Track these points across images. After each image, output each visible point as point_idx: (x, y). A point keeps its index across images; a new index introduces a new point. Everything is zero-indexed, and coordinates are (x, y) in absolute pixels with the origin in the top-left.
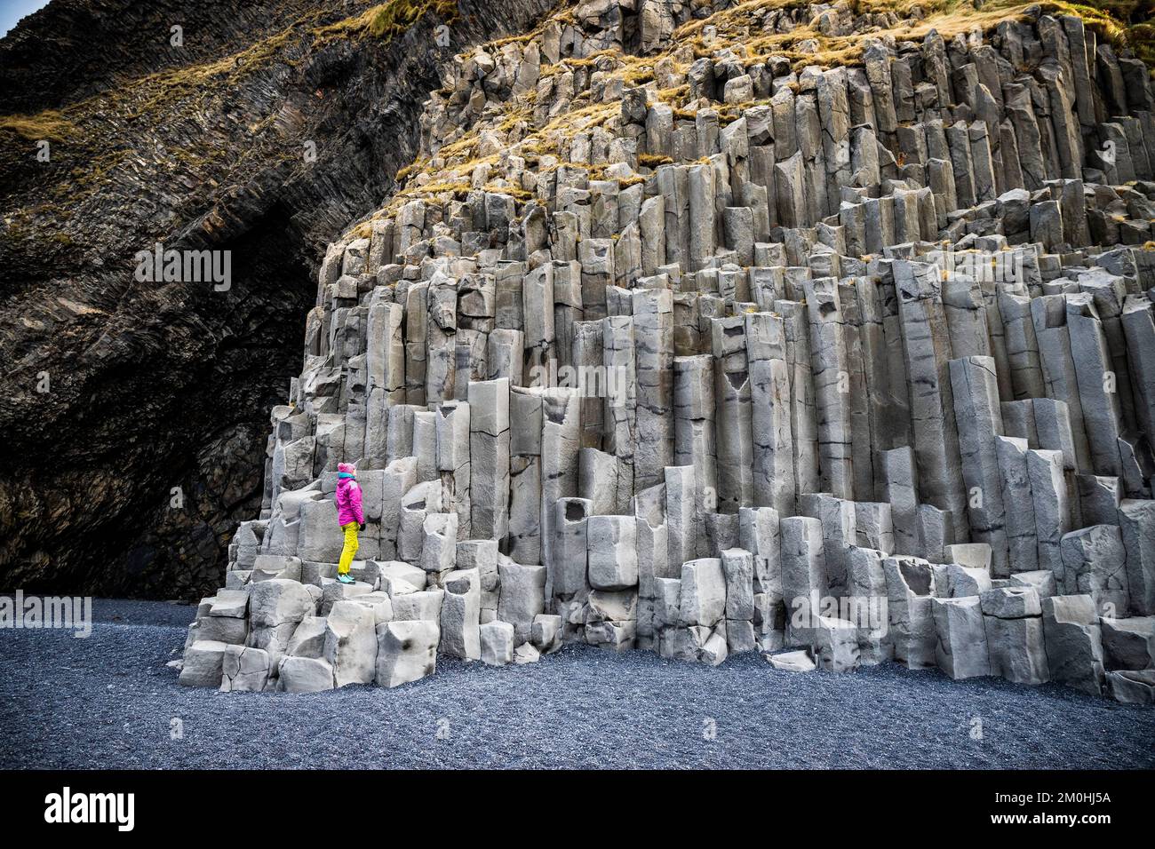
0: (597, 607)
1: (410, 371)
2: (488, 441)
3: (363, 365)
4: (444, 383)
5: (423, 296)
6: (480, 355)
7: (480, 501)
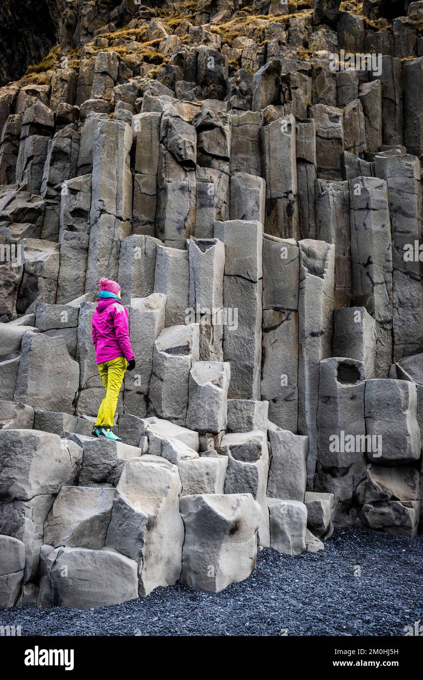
0: (379, 484)
1: (137, 205)
2: (246, 288)
3: (86, 187)
4: (186, 220)
5: (155, 125)
6: (223, 196)
7: (236, 356)
